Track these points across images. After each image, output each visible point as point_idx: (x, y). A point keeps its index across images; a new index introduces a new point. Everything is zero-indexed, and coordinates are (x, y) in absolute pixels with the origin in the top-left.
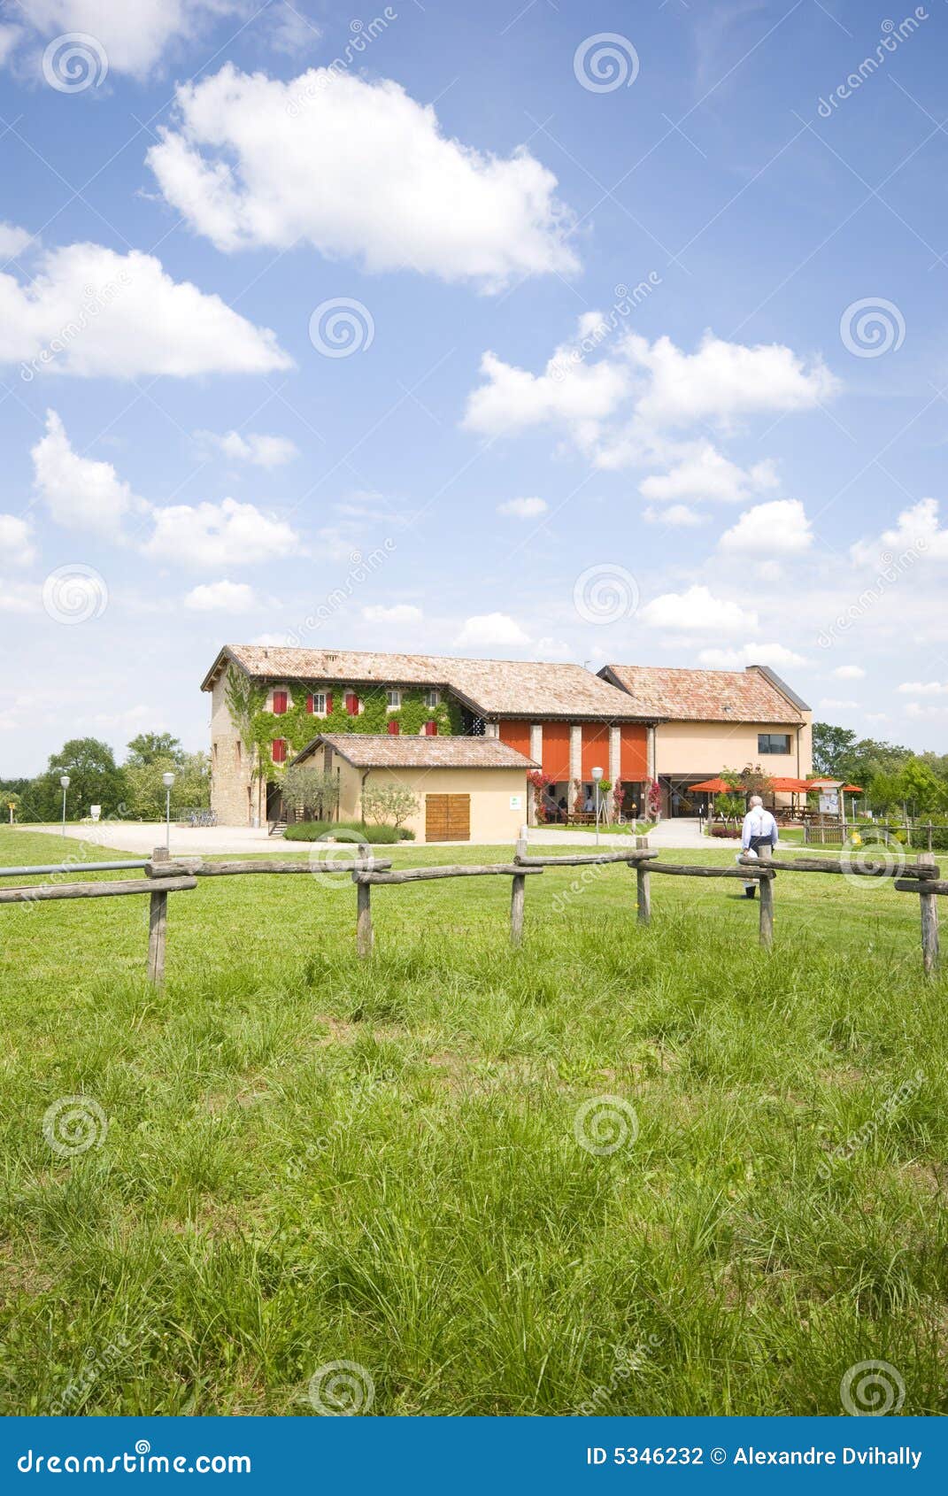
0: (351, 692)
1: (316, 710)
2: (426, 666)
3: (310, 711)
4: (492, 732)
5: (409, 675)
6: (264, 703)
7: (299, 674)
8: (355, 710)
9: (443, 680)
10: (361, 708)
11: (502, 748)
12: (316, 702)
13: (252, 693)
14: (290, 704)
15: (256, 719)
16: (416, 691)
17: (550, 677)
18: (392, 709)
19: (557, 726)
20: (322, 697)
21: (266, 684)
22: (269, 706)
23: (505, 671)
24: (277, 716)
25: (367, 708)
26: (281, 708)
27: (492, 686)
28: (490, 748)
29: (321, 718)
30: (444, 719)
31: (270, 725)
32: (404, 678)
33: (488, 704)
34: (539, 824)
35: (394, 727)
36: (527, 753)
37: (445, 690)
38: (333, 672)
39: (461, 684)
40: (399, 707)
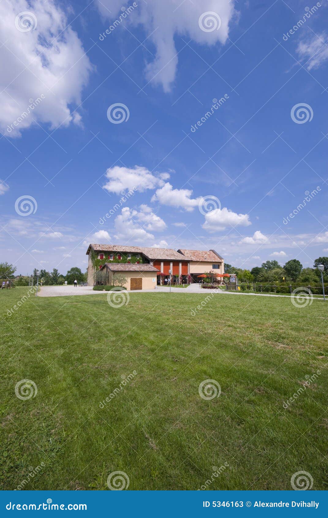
0: (119, 254)
1: (110, 258)
2: (137, 249)
3: (109, 259)
4: (152, 264)
5: (133, 250)
6: (97, 257)
7: (106, 250)
8: (120, 259)
9: (141, 252)
10: (121, 258)
11: (153, 267)
12: (111, 257)
13: (95, 254)
14: (104, 257)
15: (96, 261)
16: (134, 254)
17: (166, 251)
18: (129, 258)
19: (167, 262)
20: (112, 256)
21: (98, 252)
22: (99, 258)
23: (156, 250)
24: (101, 260)
25: (123, 258)
26: (102, 258)
27: (152, 253)
28: (150, 267)
29: (112, 260)
30: (141, 261)
31: (99, 262)
32: (132, 251)
33: (150, 257)
34: (163, 285)
35: (129, 262)
36: (160, 269)
37: (141, 254)
38: (115, 250)
39: (145, 253)
40: (130, 258)
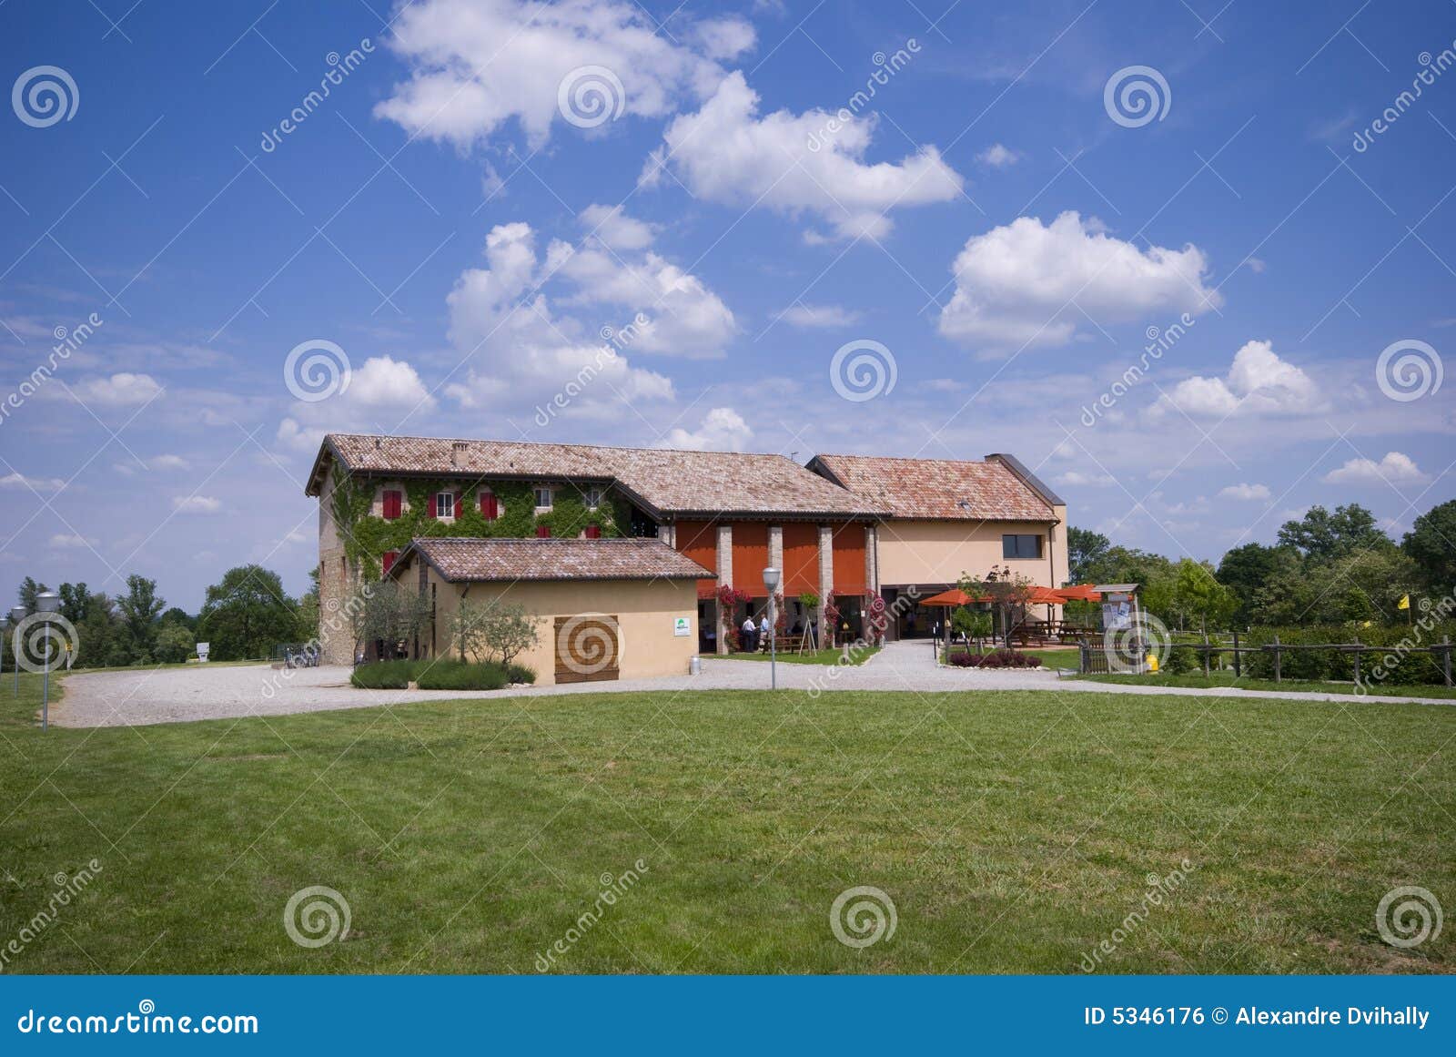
0: (487, 490)
1: (441, 514)
2: (588, 457)
3: (433, 515)
4: (667, 537)
5: (563, 466)
6: (369, 508)
7: (418, 467)
8: (493, 514)
9: (607, 474)
10: (500, 511)
11: (677, 557)
12: (441, 505)
13: (356, 493)
14: (406, 506)
15: (360, 527)
16: (570, 488)
17: (745, 469)
18: (541, 510)
19: (751, 527)
20: (448, 497)
21: (372, 480)
22: (377, 510)
23: (688, 463)
24: (387, 522)
25: (508, 510)
26: (392, 510)
27: (669, 479)
28: (663, 556)
29: (447, 524)
30: (610, 523)
31: (380, 534)
32: (556, 472)
33: (660, 501)
34: (730, 652)
35: (545, 530)
36: (712, 564)
37: (610, 488)
38: (462, 464)
39: (629, 477)
40: (550, 508)
